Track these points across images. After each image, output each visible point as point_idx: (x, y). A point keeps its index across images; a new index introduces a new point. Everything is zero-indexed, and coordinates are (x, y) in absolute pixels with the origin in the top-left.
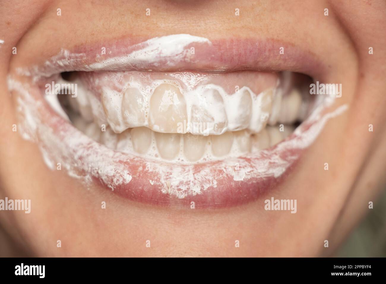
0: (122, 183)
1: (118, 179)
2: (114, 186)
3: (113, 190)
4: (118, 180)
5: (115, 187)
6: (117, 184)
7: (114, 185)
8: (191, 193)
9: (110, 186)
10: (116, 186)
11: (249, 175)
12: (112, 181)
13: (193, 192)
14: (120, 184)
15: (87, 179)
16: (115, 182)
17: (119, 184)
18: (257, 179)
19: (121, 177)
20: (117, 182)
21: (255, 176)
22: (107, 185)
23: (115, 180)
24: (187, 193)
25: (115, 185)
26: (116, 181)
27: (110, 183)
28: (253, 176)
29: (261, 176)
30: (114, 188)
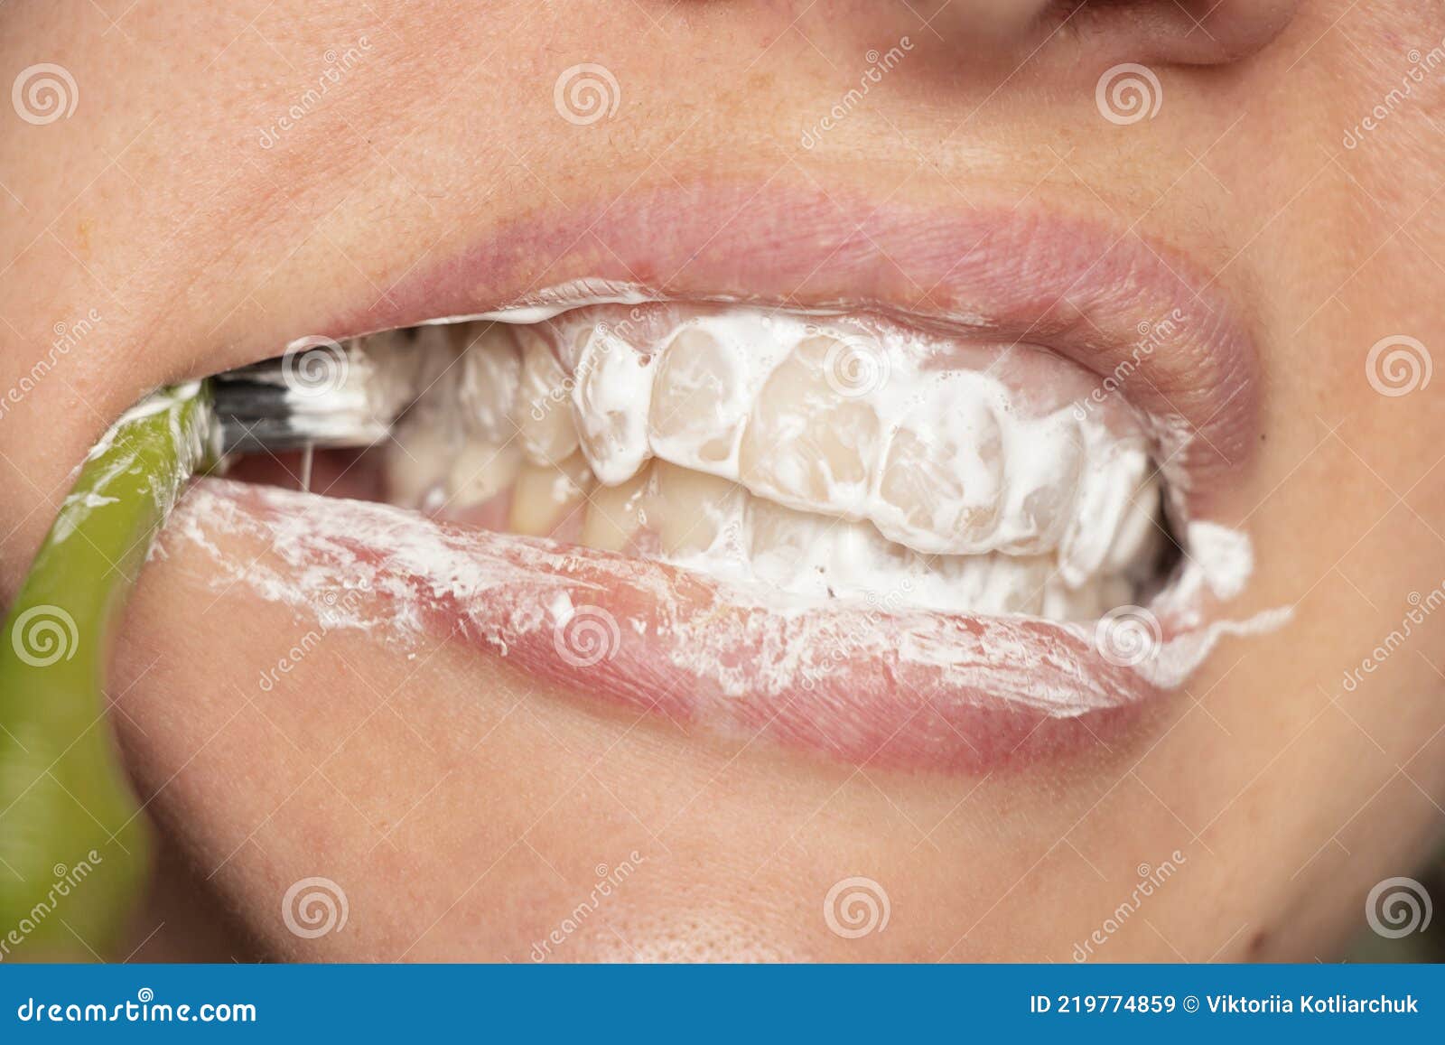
0: (540, 627)
1: (528, 611)
2: (511, 638)
3: (505, 653)
4: (527, 616)
5: (515, 642)
6: (522, 631)
7: (511, 633)
8: (763, 683)
9: (496, 640)
10: (519, 636)
11: (962, 673)
12: (506, 620)
13: (771, 682)
14: (534, 631)
15: (398, 625)
16: (516, 623)
17: (529, 632)
18: (984, 697)
19: (537, 607)
20: (522, 624)
21: (982, 685)
22: (484, 635)
23: (516, 617)
24: (750, 679)
25: (515, 635)
26: (519, 619)
27: (496, 627)
28: (975, 684)
29: (1003, 694)
30: (509, 646)
